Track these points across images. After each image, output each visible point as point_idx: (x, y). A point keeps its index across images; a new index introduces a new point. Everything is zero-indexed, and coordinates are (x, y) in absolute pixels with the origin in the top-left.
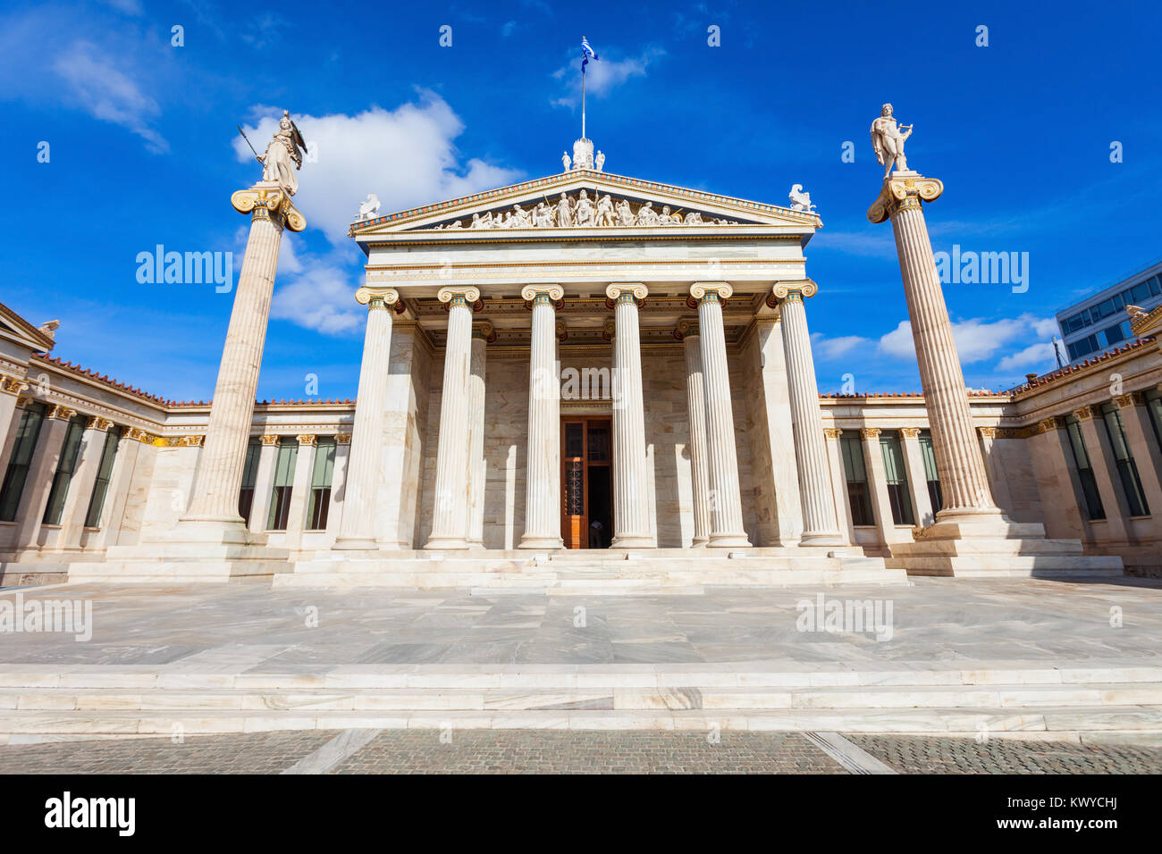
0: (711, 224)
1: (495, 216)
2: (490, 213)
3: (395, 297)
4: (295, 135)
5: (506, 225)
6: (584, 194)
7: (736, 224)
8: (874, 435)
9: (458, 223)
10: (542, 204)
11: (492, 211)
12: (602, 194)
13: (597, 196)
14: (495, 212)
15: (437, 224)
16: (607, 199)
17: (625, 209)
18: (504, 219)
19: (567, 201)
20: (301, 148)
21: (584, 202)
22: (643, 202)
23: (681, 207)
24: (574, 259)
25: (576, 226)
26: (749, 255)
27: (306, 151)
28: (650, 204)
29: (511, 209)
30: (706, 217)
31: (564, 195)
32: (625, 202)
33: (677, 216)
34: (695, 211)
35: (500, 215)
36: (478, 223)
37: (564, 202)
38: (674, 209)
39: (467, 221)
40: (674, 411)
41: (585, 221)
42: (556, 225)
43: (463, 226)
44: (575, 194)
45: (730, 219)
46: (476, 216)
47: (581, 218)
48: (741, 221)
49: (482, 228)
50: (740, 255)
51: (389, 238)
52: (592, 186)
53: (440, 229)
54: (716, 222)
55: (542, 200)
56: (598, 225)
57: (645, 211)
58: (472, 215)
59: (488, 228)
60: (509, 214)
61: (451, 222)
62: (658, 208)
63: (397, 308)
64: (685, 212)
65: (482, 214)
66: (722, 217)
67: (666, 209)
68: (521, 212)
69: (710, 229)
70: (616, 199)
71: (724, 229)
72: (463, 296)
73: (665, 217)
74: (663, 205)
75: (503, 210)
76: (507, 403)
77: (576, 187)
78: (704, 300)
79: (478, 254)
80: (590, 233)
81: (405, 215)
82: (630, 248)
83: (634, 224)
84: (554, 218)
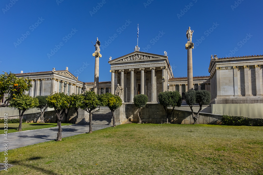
3: (114, 71)
12: (139, 54)
22: (144, 55)
23: (149, 56)
24: (136, 65)
31: (134, 55)
42: (133, 60)
44: (136, 55)
48: (157, 58)
51: (113, 63)
52: (138, 53)
55: (131, 56)
56: (138, 59)
57: (144, 57)
61: (120, 60)
65: (124, 59)
66: (155, 57)
69: (153, 59)
70: (141, 55)
73: (147, 58)
74: (147, 56)
75: (127, 58)
77: (136, 53)
78: (152, 69)
79: (124, 64)
80: (137, 61)
81: (115, 59)
82: (143, 62)
83: (143, 59)
84: (133, 58)
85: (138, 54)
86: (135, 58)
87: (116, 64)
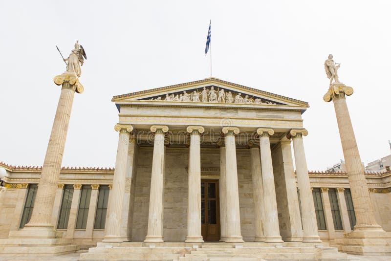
0: (265, 104)
1: (175, 95)
3: (131, 129)
4: (82, 51)
5: (180, 100)
6: (212, 88)
7: (275, 104)
8: (326, 190)
9: (160, 98)
10: (195, 92)
11: (174, 93)
12: (221, 89)
14: (175, 94)
15: (151, 98)
16: (223, 90)
17: (230, 95)
18: (179, 97)
19: (206, 91)
20: (83, 57)
21: (213, 91)
22: (237, 93)
23: (253, 96)
24: (208, 116)
25: (210, 102)
26: (281, 117)
27: (86, 58)
28: (240, 94)
29: (182, 93)
30: (263, 101)
31: (205, 88)
32: (230, 92)
33: (251, 100)
34: (259, 98)
35: (178, 95)
36: (168, 98)
37: (205, 91)
38: (250, 97)
39: (163, 97)
40: (244, 179)
41: (213, 100)
42: (201, 101)
43: (161, 99)
44: (209, 88)
45: (273, 102)
46: (167, 95)
47: (211, 98)
48: (277, 103)
49: (169, 100)
50: (277, 117)
51: (130, 103)
52: (217, 85)
53: (152, 100)
54: (267, 103)
55: (195, 90)
56: (219, 102)
57: (238, 97)
58: (166, 95)
59: (172, 101)
60: (181, 95)
61: (157, 97)
62: (243, 95)
63: (131, 134)
64: (255, 98)
65: (170, 95)
66: (270, 101)
67: (247, 96)
68: (186, 94)
69: (264, 106)
70: (226, 91)
71: (270, 106)
72: (161, 130)
73: (246, 100)
74: (245, 95)
75: (179, 93)
76: (172, 173)
77: (210, 85)
78: (262, 135)
79: (167, 112)
80: (216, 105)
81: (137, 93)
82: (232, 112)
83: (234, 102)
84: (201, 98)
86: (208, 97)
87: (138, 108)
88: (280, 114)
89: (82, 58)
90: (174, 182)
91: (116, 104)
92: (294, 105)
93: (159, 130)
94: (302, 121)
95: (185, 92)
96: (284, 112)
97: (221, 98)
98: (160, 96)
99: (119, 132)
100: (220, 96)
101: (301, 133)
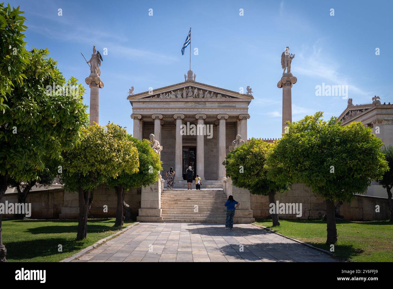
2: (165, 93)
3: (140, 117)
4: (99, 55)
5: (169, 97)
7: (231, 98)
9: (156, 96)
10: (179, 91)
12: (195, 88)
13: (194, 88)
14: (166, 93)
15: (151, 96)
17: (201, 92)
18: (169, 95)
19: (185, 90)
22: (206, 91)
23: (216, 92)
24: (187, 107)
25: (188, 98)
26: (234, 107)
27: (102, 60)
28: (208, 91)
29: (170, 92)
30: (223, 95)
31: (185, 88)
32: (201, 90)
33: (215, 95)
34: (220, 94)
35: (167, 94)
38: (214, 93)
39: (159, 95)
40: (214, 146)
41: (190, 96)
42: (182, 97)
43: (157, 97)
45: (229, 96)
47: (189, 95)
49: (162, 98)
50: (231, 107)
51: (138, 100)
54: (225, 97)
55: (179, 89)
56: (194, 98)
57: (206, 93)
59: (164, 98)
60: (170, 94)
61: (154, 96)
62: (210, 92)
63: (140, 120)
64: (217, 94)
65: (162, 94)
66: (227, 96)
67: (212, 93)
68: (173, 93)
69: (223, 99)
70: (199, 89)
71: (227, 99)
72: (158, 117)
73: (212, 95)
75: (168, 92)
77: (188, 85)
78: (221, 119)
79: (162, 105)
80: (192, 100)
81: (142, 94)
82: (202, 104)
83: (203, 97)
84: (182, 95)
85: (192, 87)
86: (187, 94)
87: (143, 104)
88: (233, 105)
89: (99, 61)
90: (168, 148)
91: (130, 102)
92: (243, 98)
93: (157, 118)
94: (248, 109)
95: (172, 92)
96: (237, 103)
97: (195, 94)
98: (157, 95)
99: (133, 119)
100: (194, 94)
101: (247, 117)
